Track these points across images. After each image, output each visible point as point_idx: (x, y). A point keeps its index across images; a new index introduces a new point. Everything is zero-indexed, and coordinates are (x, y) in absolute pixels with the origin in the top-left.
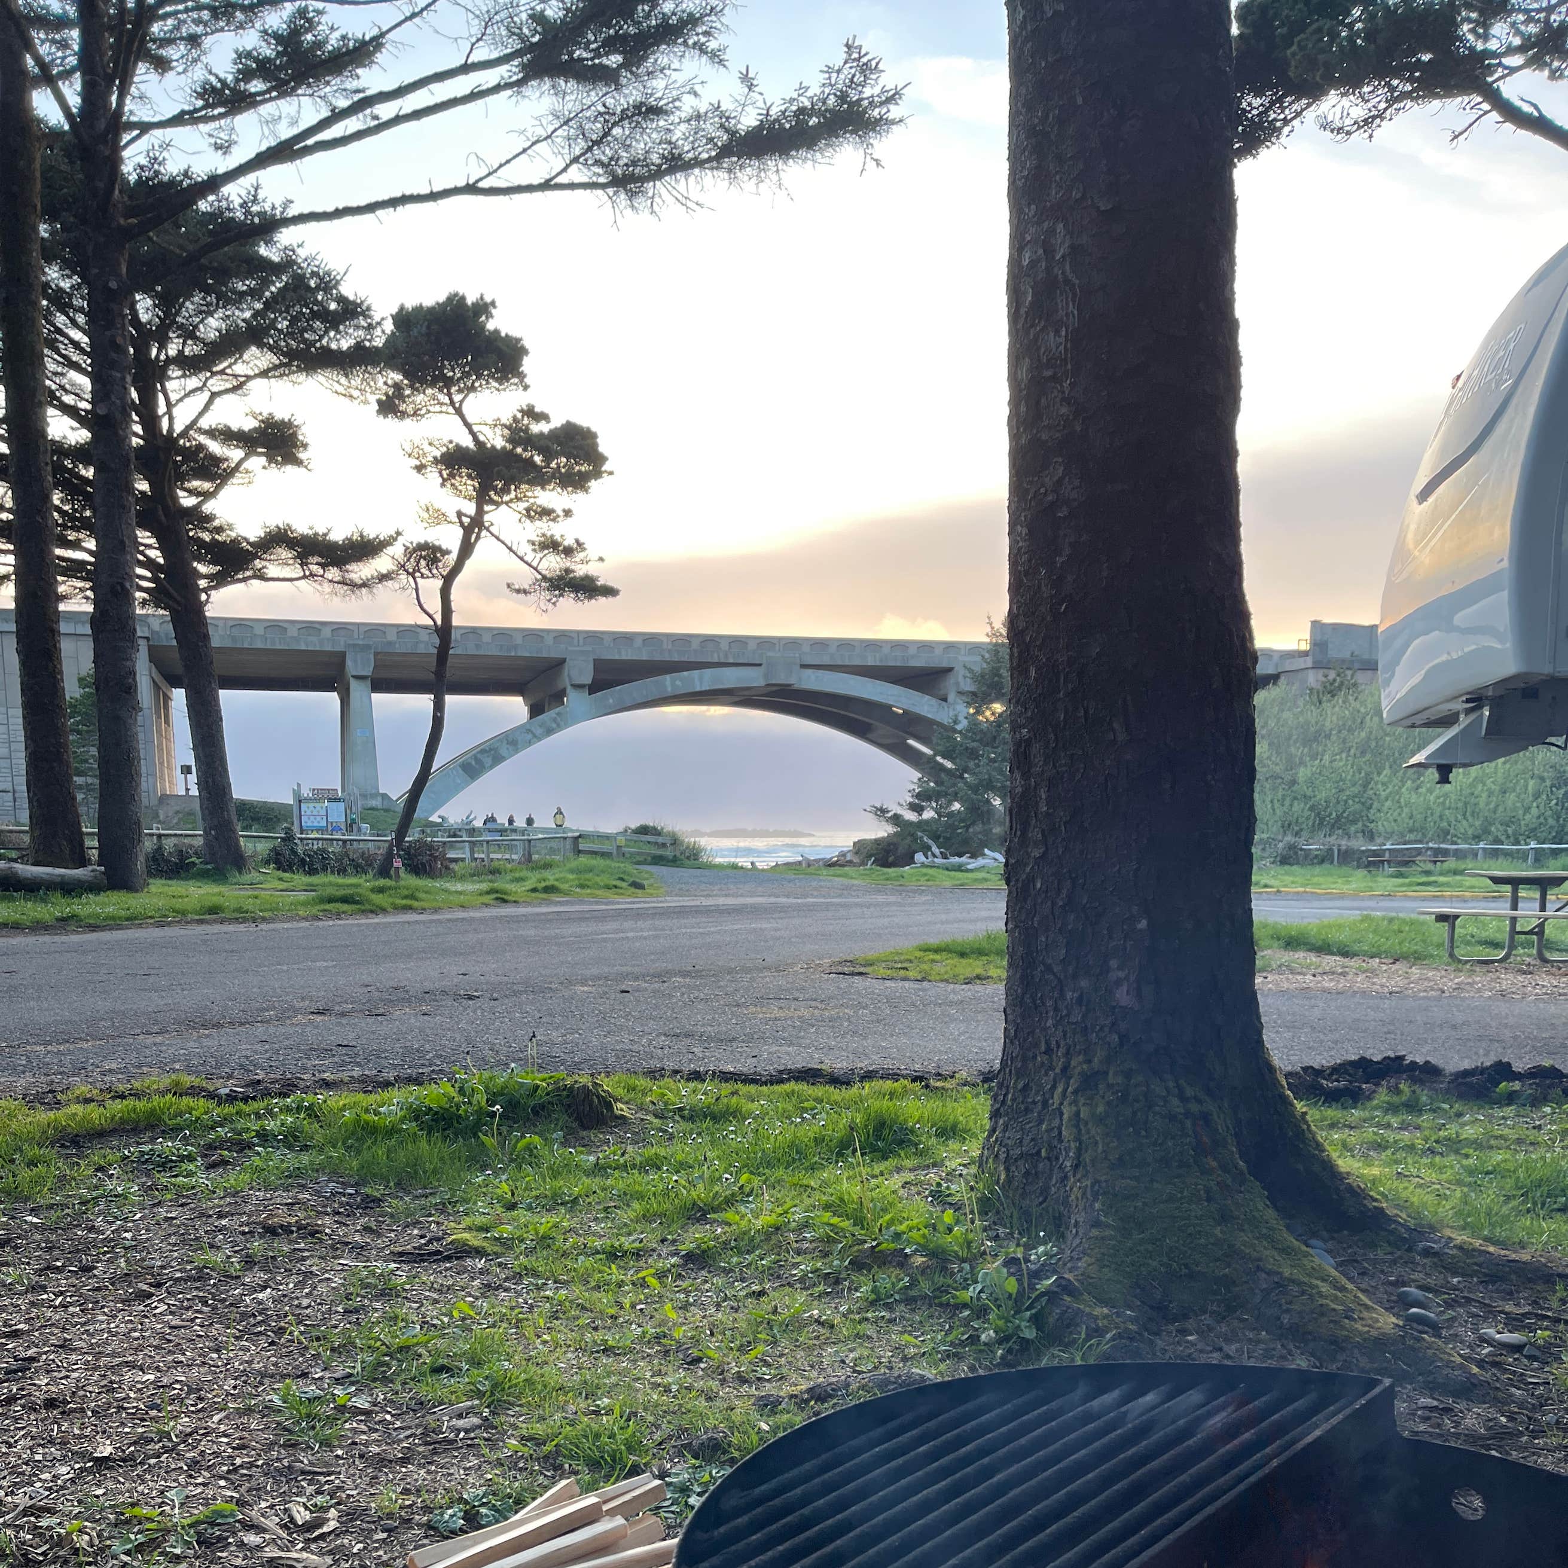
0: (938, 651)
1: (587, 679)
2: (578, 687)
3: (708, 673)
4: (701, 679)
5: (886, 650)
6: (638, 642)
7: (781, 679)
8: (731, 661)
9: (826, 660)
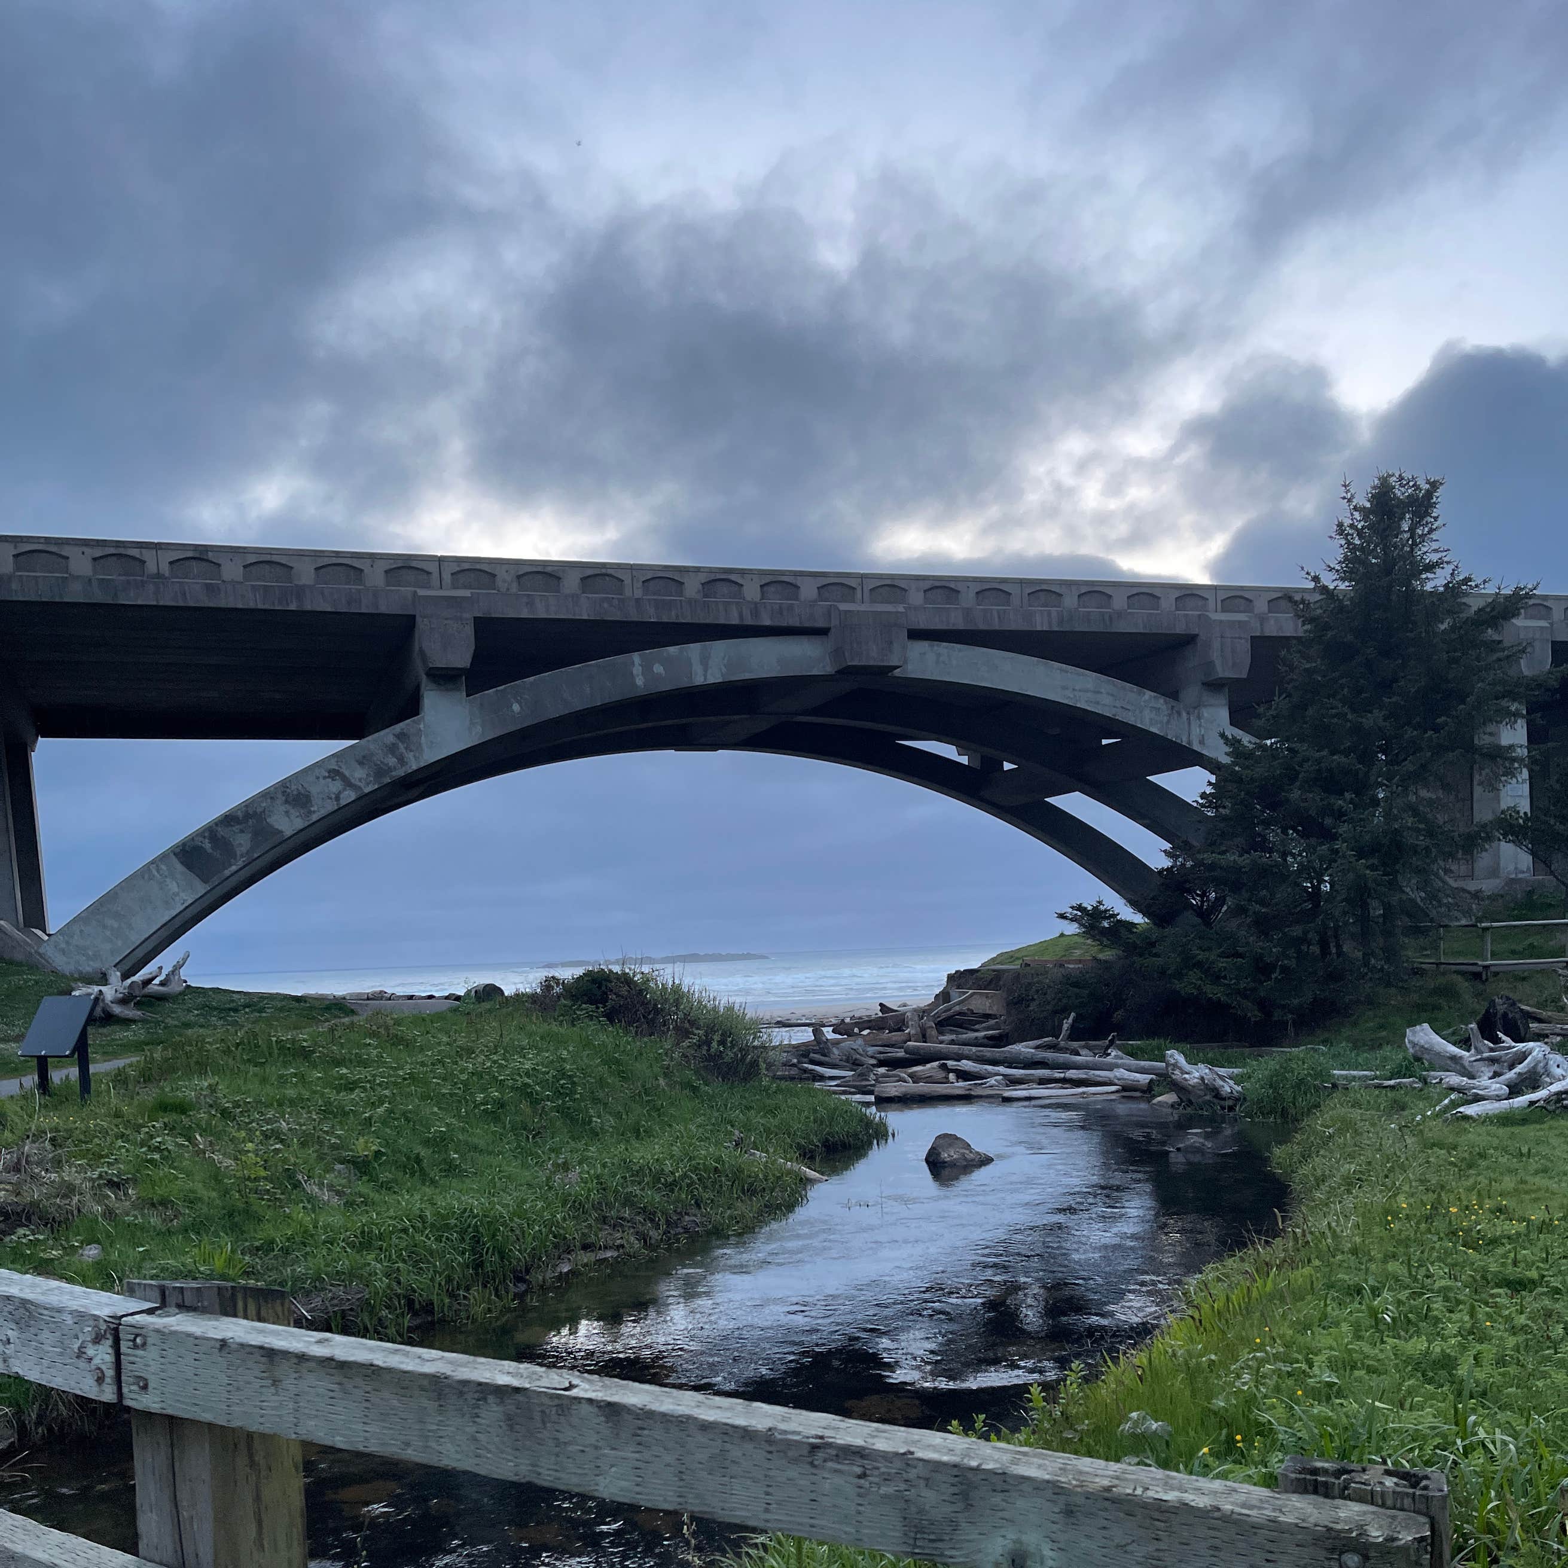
0: (1167, 604)
1: (461, 657)
2: (444, 678)
3: (720, 649)
4: (705, 662)
5: (1070, 601)
6: (571, 583)
7: (871, 655)
8: (767, 622)
9: (956, 621)
